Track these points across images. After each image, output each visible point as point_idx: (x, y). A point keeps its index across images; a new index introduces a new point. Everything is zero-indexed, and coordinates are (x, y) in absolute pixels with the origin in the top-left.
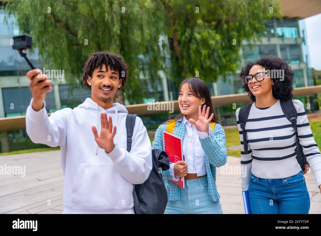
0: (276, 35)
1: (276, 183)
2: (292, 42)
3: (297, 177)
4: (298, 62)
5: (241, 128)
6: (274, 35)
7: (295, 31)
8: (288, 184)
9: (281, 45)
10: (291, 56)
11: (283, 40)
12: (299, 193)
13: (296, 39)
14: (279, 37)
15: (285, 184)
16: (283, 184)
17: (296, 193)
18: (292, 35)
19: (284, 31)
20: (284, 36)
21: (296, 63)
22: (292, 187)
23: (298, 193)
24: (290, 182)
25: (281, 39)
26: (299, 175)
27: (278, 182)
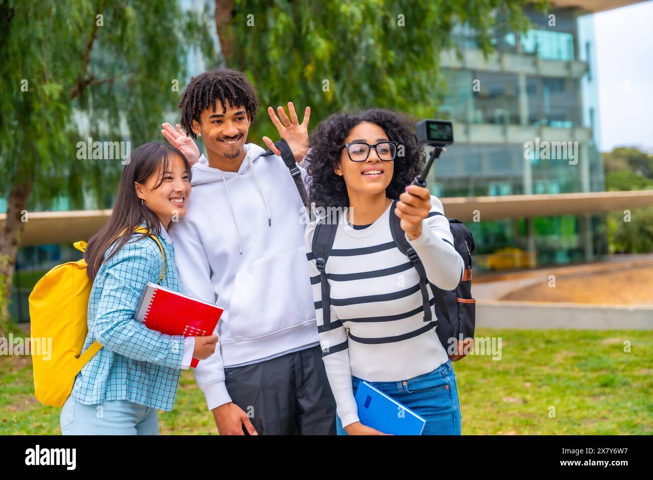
0: (520, 50)
1: (383, 386)
2: (557, 71)
3: (433, 377)
4: (568, 124)
5: (318, 268)
6: (514, 50)
7: (569, 42)
8: (410, 391)
9: (529, 77)
10: (552, 107)
11: (535, 64)
12: (433, 409)
13: (568, 65)
14: (527, 55)
15: (402, 391)
16: (399, 391)
17: (425, 409)
18: (559, 52)
19: (540, 41)
20: (539, 55)
21: (563, 128)
22: (419, 396)
23: (430, 409)
24: (414, 388)
25: (530, 60)
26: (438, 373)
27: (389, 386)
